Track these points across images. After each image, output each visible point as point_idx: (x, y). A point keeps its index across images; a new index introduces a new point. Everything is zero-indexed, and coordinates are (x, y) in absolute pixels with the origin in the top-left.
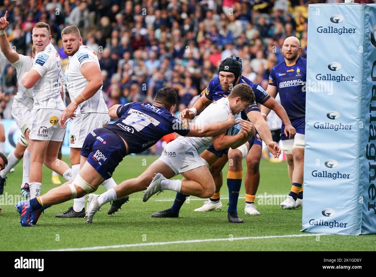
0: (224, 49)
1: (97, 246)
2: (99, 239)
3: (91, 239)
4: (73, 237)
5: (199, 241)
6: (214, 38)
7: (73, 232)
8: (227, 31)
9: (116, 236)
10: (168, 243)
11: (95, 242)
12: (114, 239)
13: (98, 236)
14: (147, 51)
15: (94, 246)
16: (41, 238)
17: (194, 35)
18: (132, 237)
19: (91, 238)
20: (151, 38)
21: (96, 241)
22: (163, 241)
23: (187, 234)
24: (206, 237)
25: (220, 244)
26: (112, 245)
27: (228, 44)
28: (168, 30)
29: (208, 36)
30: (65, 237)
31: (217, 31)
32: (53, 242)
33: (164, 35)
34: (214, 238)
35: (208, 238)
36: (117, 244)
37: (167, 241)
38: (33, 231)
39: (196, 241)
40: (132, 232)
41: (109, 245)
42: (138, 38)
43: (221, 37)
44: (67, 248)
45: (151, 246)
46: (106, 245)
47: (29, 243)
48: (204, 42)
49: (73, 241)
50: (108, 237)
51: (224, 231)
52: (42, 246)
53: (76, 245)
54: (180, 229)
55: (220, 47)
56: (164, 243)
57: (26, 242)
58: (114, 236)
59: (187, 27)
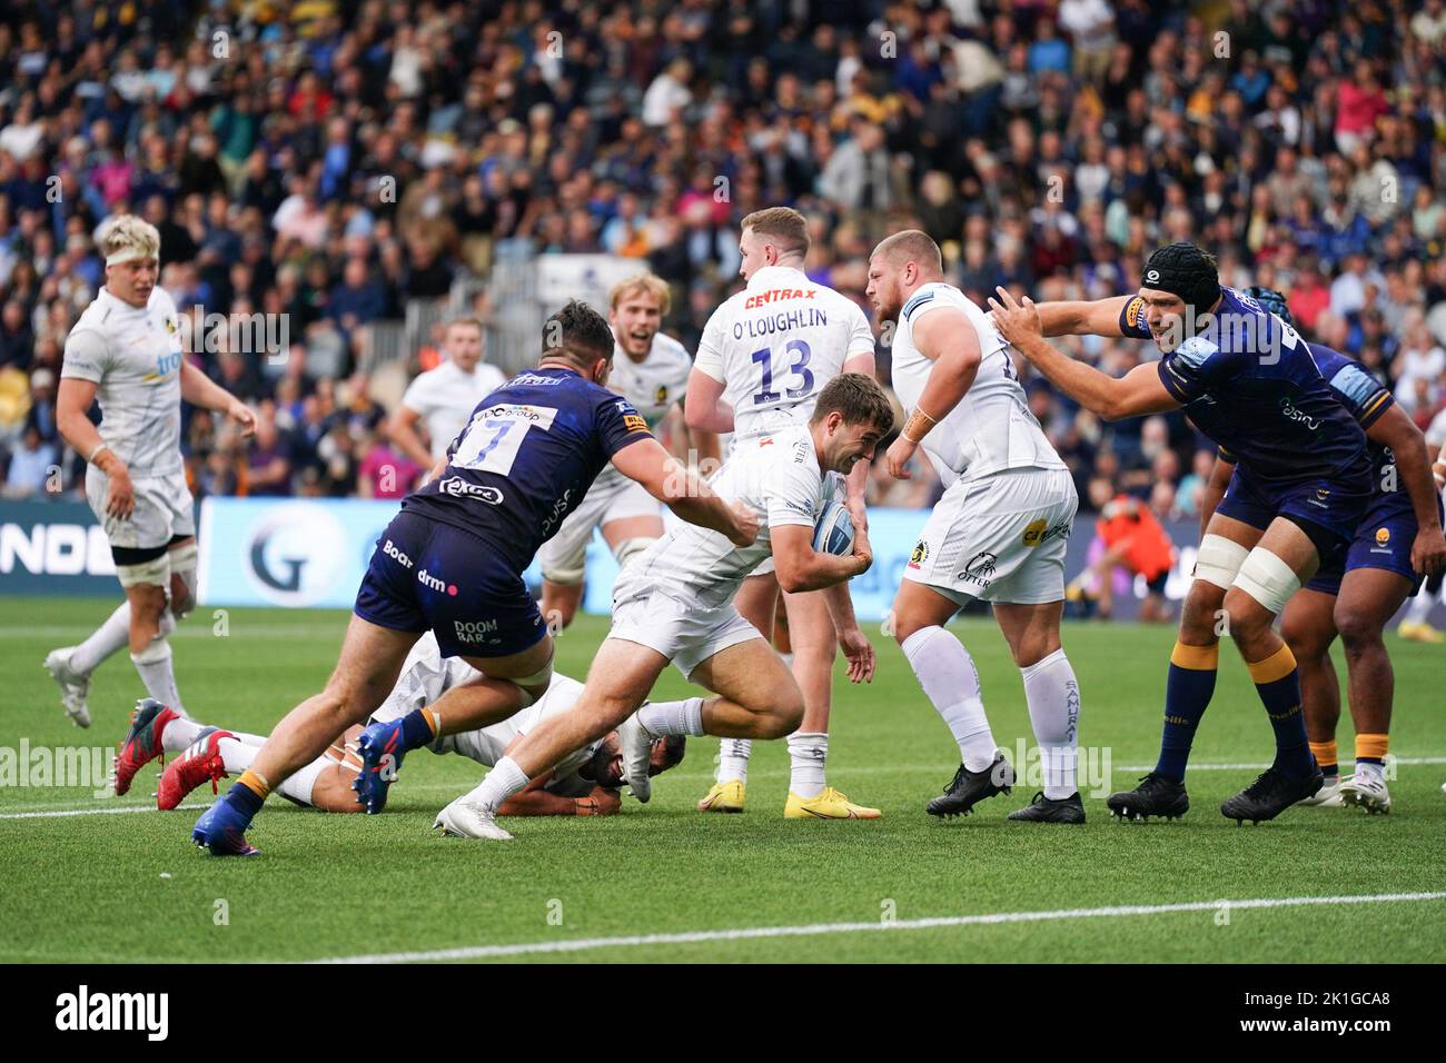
0: (1337, 272)
1: (931, 916)
2: (937, 895)
3: (911, 893)
4: (854, 886)
5: (1267, 903)
6: (1307, 237)
7: (851, 869)
8: (1349, 212)
9: (990, 884)
10: (1164, 908)
11: (923, 904)
12: (986, 892)
13: (934, 885)
14: (1081, 282)
15: (921, 916)
16: (750, 888)
17: (1238, 223)
18: (1045, 889)
19: (911, 889)
20: (1094, 237)
21: (927, 899)
22: (1146, 903)
23: (1224, 880)
24: (1290, 891)
25: (1337, 913)
26: (981, 914)
27: (1353, 253)
28: (1149, 210)
29: (1285, 230)
30: (826, 886)
31: (1315, 212)
32: (789, 901)
33: (1137, 227)
34: (1317, 893)
35: (1299, 894)
36: (995, 912)
37: (1160, 904)
38: (722, 867)
39: (1257, 903)
40: (1044, 871)
41: (971, 913)
42: (1051, 239)
43: (1328, 230)
44: (834, 921)
45: (1108, 916)
46: (960, 915)
47: (712, 905)
48: (1270, 249)
49: (852, 899)
50: (966, 888)
51: (1349, 870)
52: (753, 914)
53: (862, 913)
54: (1203, 863)
55: (1325, 266)
56: (1151, 909)
57: (704, 901)
58: (985, 884)
59: (1213, 201)
